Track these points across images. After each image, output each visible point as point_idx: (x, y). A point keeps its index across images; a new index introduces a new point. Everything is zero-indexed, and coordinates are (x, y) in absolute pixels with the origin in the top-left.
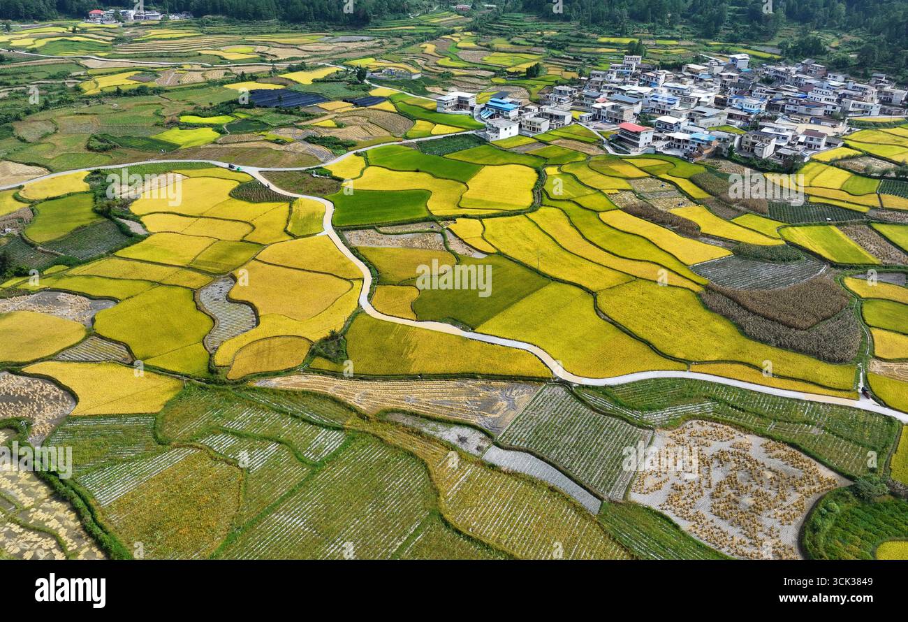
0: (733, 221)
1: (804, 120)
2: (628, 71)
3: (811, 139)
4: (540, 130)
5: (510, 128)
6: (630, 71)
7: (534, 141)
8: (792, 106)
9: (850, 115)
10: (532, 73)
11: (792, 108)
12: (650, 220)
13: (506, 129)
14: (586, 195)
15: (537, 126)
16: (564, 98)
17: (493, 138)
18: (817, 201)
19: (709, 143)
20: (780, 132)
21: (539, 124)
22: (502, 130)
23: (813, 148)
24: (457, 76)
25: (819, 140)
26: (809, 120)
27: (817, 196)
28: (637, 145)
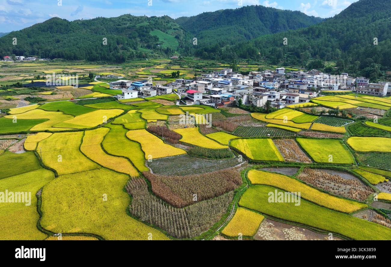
0: (207, 135)
1: (296, 91)
2: (222, 74)
3: (290, 98)
4: (150, 95)
5: (132, 93)
6: (223, 74)
7: (143, 99)
8: (292, 86)
9: (322, 89)
10: (175, 75)
11: (291, 86)
12: (156, 135)
13: (128, 94)
14: (137, 122)
15: (149, 93)
16: (179, 84)
17: (120, 98)
18: (271, 126)
19: (228, 98)
20: (272, 94)
21: (149, 92)
22: (126, 94)
23: (291, 102)
24: (140, 77)
25: (293, 98)
26: (298, 91)
27: (273, 124)
28: (193, 101)
